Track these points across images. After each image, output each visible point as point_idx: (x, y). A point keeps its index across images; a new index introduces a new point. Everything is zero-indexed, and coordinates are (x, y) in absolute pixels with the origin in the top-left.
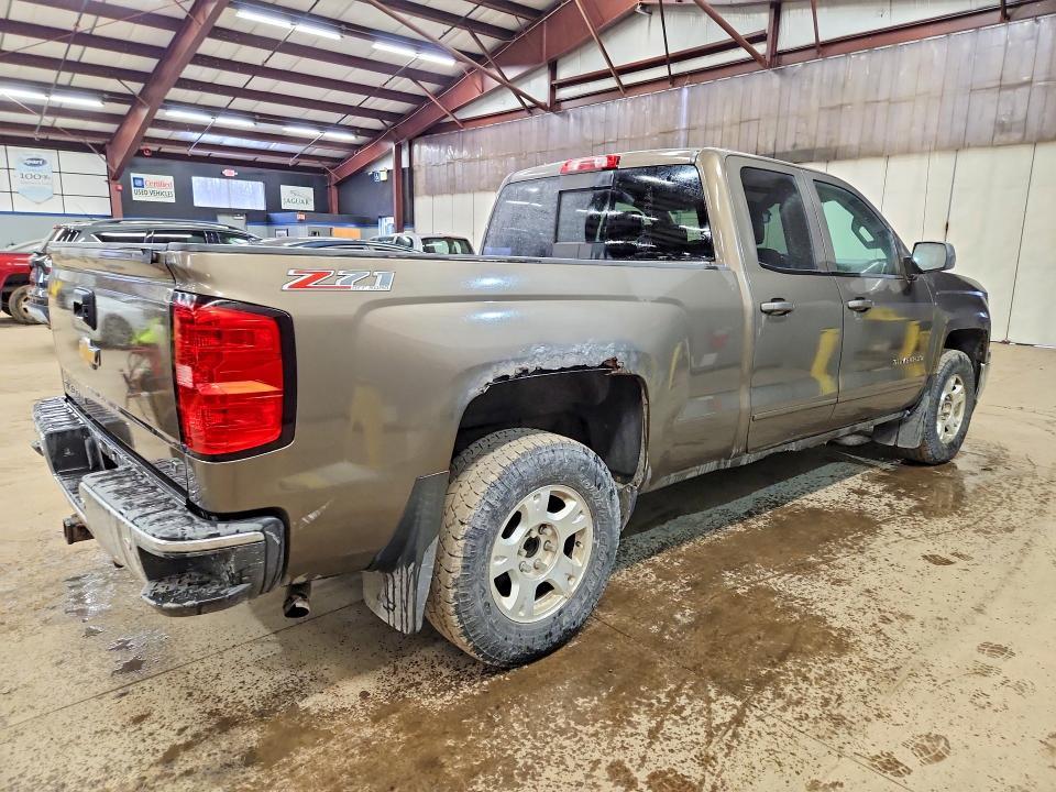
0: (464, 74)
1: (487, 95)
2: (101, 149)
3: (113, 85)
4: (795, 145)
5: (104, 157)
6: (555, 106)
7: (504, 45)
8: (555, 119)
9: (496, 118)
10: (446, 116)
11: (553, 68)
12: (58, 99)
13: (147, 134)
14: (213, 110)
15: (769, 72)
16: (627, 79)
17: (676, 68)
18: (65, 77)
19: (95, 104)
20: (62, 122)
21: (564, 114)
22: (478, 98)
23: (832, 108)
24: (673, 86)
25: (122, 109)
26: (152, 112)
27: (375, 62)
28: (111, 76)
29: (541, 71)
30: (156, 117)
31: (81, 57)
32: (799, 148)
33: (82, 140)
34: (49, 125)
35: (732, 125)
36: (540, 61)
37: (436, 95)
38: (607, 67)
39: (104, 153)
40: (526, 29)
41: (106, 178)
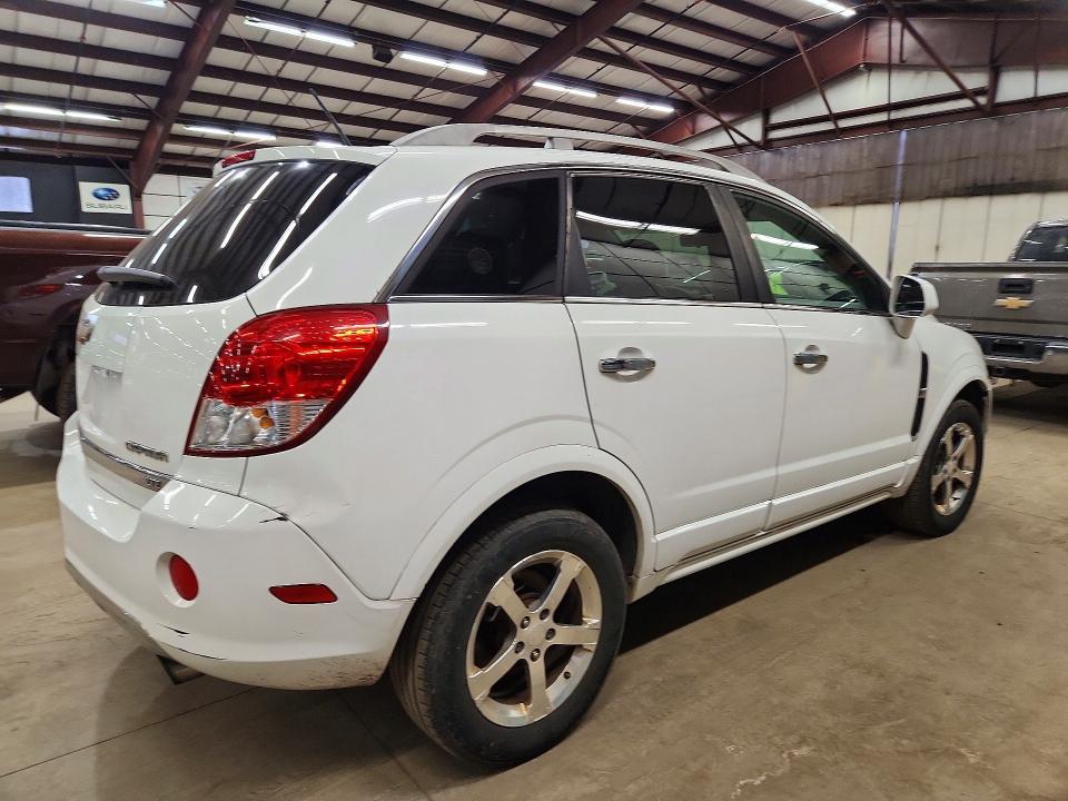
4: (1013, 179)
6: (767, 144)
8: (766, 155)
15: (988, 120)
16: (843, 124)
17: (895, 115)
21: (777, 151)
23: (1048, 150)
32: (1017, 181)
35: (950, 161)
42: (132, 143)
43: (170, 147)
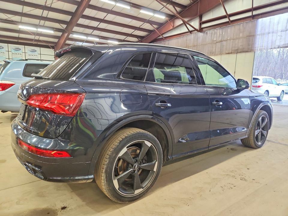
0: (168, 21)
1: (175, 28)
2: (53, 48)
3: (57, 25)
5: (54, 50)
7: (183, 10)
9: (178, 36)
10: (160, 36)
11: (201, 17)
12: (40, 30)
13: (66, 43)
14: (87, 35)
18: (42, 22)
19: (51, 32)
20: (42, 38)
22: (172, 29)
24: (253, 19)
25: (60, 34)
26: (68, 35)
27: (139, 18)
28: (57, 22)
29: (196, 19)
30: (69, 37)
31: (47, 16)
33: (47, 44)
34: (38, 39)
36: (196, 15)
37: (157, 29)
38: (225, 14)
39: (54, 49)
40: (193, 4)
41: (54, 56)
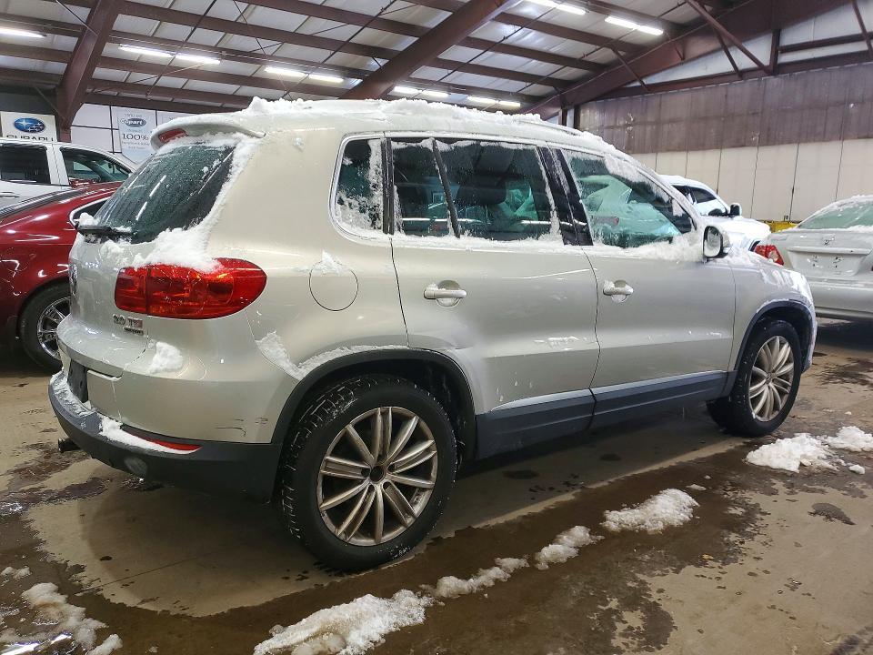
21: (787, 77)
42: (58, 67)
43: (100, 72)
